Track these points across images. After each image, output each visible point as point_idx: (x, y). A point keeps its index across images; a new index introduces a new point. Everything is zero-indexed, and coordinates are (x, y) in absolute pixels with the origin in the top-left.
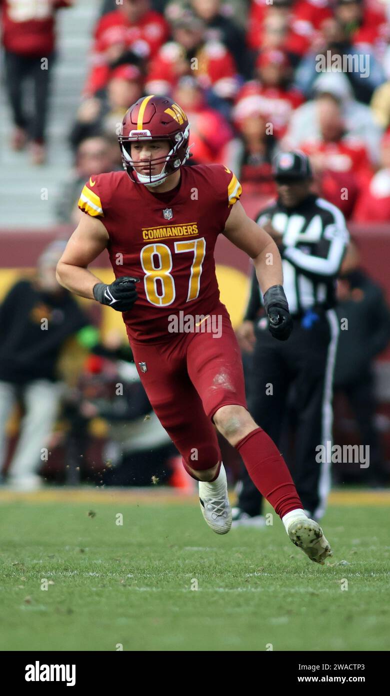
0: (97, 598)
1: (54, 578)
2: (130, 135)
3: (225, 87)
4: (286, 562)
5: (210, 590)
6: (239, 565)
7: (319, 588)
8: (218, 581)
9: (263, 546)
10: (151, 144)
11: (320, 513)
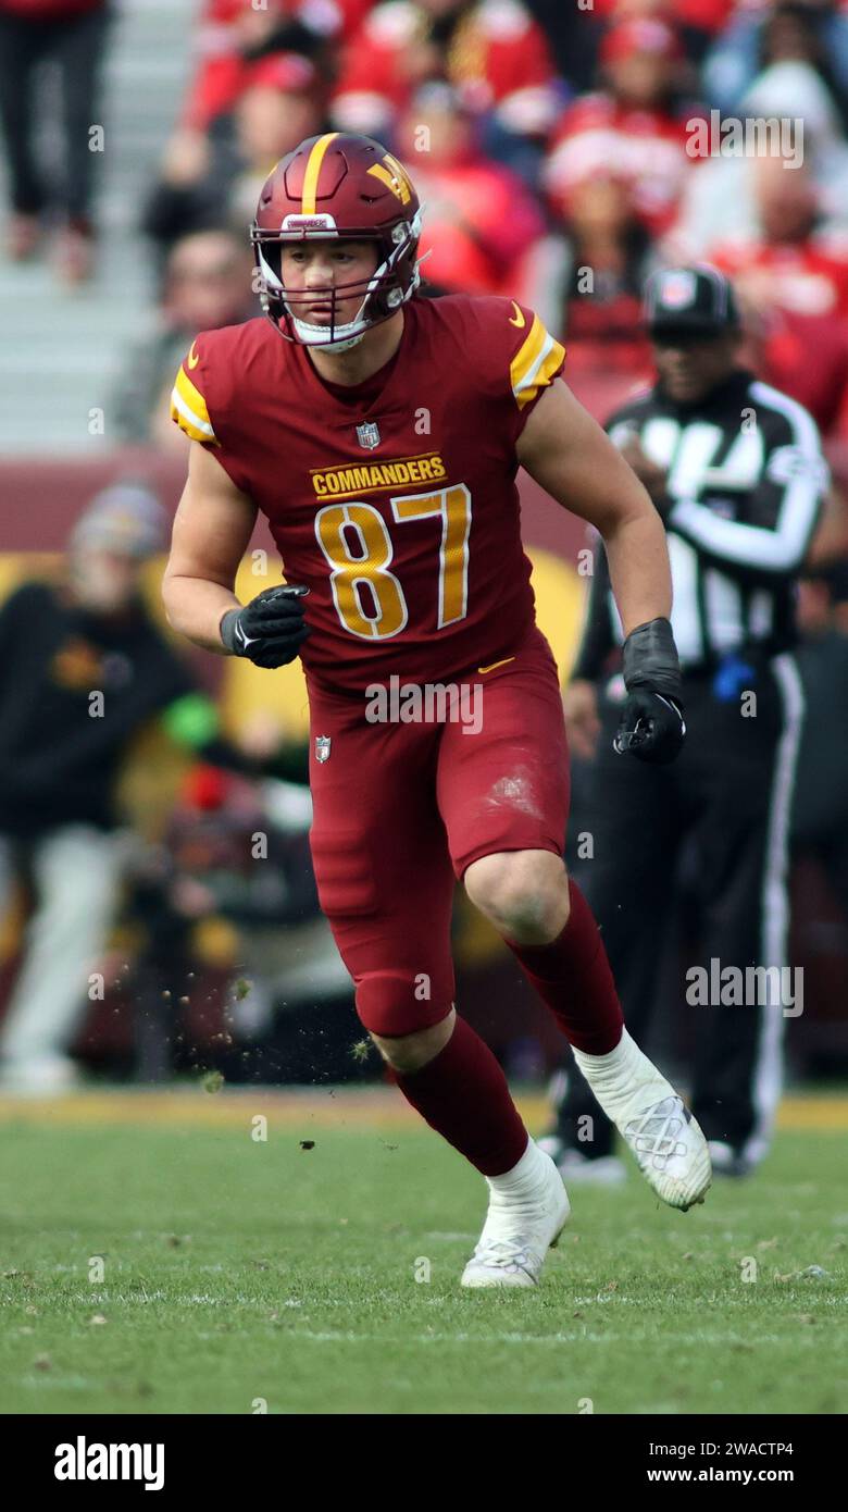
0: (211, 1359)
1: (107, 1310)
2: (285, 226)
3: (527, 109)
4: (673, 1270)
5: (488, 1338)
6: (559, 1276)
7: (755, 1334)
8: (507, 1316)
9: (619, 1230)
10: (334, 249)
11: (756, 1150)
